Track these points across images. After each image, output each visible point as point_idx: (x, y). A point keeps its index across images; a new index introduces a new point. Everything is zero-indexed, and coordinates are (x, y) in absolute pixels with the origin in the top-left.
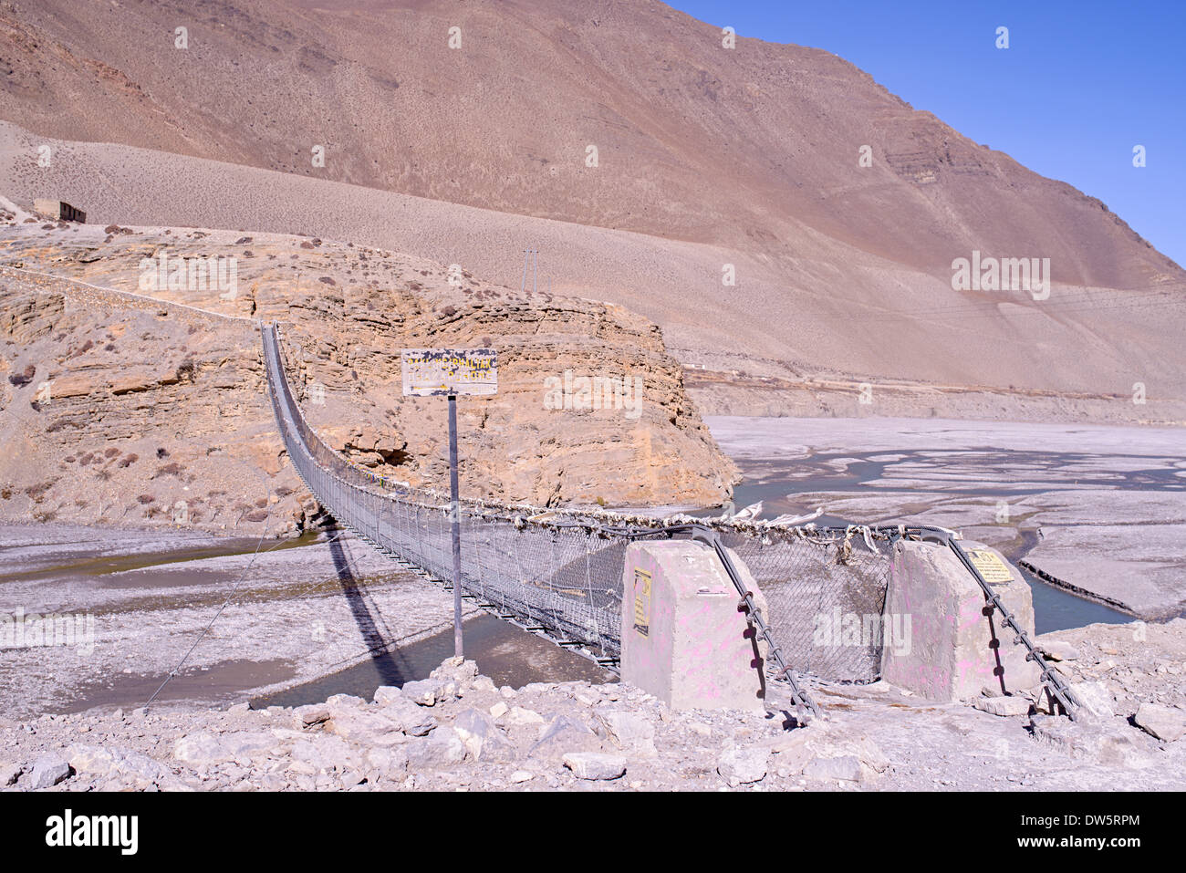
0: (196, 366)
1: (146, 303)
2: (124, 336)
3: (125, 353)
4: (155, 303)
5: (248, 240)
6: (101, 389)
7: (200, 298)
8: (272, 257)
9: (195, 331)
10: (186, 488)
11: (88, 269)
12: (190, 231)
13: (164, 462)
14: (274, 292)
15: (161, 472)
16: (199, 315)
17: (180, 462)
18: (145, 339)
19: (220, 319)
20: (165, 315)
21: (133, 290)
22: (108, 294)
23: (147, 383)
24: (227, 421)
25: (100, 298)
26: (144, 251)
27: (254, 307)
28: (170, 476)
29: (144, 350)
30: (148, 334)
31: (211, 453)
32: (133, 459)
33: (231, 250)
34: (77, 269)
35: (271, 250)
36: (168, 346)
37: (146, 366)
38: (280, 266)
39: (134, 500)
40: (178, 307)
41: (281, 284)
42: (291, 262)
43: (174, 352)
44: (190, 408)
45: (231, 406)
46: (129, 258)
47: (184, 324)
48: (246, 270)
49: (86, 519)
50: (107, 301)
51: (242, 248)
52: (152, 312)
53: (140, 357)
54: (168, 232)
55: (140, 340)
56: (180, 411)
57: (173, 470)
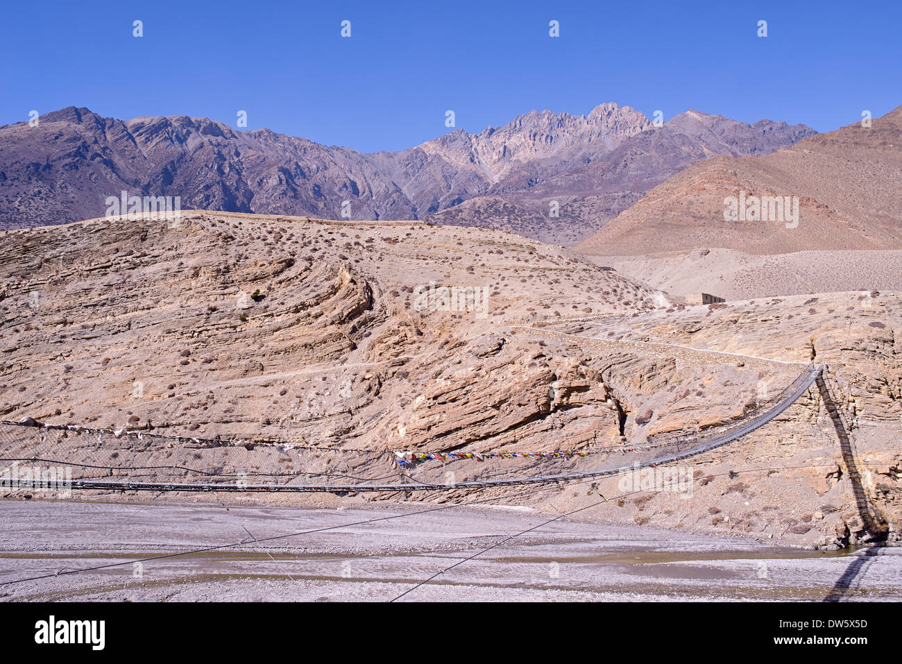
0: (758, 404)
1: (729, 358)
2: (711, 383)
3: (709, 397)
4: (735, 357)
5: (814, 300)
6: (691, 425)
7: (771, 350)
8: (831, 311)
9: (763, 376)
10: (747, 503)
11: (693, 337)
12: (769, 299)
13: (734, 482)
14: (830, 340)
15: (730, 489)
16: (766, 364)
17: (746, 481)
18: (726, 386)
19: (781, 365)
20: (743, 366)
21: (723, 350)
22: (703, 353)
23: (723, 419)
24: (785, 448)
25: (698, 357)
26: (731, 319)
27: (814, 353)
28: (737, 493)
29: (722, 394)
30: (729, 381)
31: (772, 475)
32: (711, 478)
33: (799, 310)
34: (685, 338)
35: (831, 306)
36: (742, 389)
37: (723, 406)
38: (835, 317)
39: (705, 510)
40: (752, 359)
41: (836, 333)
42: (846, 314)
43: (745, 394)
44: (756, 438)
45: (787, 436)
46: (720, 325)
47: (756, 371)
48: (808, 324)
49: (669, 524)
50: (703, 359)
51: (808, 307)
52: (733, 364)
53: (719, 399)
54: (752, 303)
55: (721, 386)
56: (748, 441)
57: (740, 488)
